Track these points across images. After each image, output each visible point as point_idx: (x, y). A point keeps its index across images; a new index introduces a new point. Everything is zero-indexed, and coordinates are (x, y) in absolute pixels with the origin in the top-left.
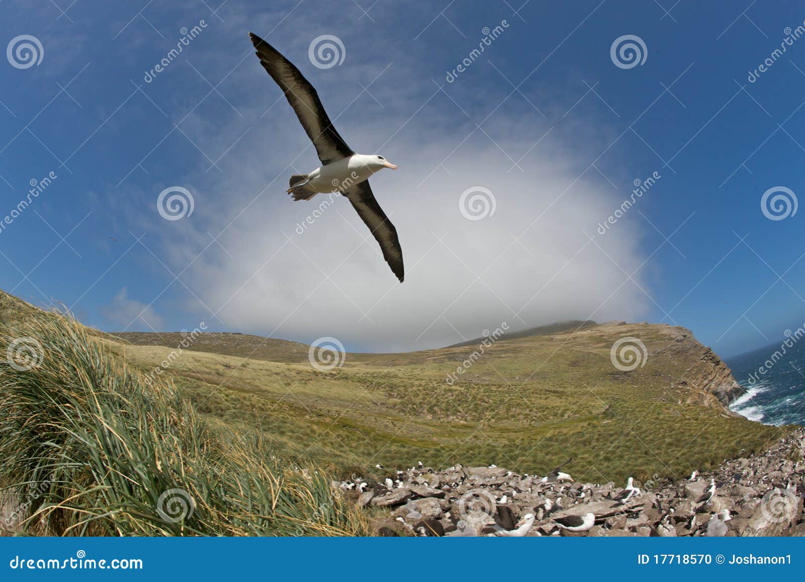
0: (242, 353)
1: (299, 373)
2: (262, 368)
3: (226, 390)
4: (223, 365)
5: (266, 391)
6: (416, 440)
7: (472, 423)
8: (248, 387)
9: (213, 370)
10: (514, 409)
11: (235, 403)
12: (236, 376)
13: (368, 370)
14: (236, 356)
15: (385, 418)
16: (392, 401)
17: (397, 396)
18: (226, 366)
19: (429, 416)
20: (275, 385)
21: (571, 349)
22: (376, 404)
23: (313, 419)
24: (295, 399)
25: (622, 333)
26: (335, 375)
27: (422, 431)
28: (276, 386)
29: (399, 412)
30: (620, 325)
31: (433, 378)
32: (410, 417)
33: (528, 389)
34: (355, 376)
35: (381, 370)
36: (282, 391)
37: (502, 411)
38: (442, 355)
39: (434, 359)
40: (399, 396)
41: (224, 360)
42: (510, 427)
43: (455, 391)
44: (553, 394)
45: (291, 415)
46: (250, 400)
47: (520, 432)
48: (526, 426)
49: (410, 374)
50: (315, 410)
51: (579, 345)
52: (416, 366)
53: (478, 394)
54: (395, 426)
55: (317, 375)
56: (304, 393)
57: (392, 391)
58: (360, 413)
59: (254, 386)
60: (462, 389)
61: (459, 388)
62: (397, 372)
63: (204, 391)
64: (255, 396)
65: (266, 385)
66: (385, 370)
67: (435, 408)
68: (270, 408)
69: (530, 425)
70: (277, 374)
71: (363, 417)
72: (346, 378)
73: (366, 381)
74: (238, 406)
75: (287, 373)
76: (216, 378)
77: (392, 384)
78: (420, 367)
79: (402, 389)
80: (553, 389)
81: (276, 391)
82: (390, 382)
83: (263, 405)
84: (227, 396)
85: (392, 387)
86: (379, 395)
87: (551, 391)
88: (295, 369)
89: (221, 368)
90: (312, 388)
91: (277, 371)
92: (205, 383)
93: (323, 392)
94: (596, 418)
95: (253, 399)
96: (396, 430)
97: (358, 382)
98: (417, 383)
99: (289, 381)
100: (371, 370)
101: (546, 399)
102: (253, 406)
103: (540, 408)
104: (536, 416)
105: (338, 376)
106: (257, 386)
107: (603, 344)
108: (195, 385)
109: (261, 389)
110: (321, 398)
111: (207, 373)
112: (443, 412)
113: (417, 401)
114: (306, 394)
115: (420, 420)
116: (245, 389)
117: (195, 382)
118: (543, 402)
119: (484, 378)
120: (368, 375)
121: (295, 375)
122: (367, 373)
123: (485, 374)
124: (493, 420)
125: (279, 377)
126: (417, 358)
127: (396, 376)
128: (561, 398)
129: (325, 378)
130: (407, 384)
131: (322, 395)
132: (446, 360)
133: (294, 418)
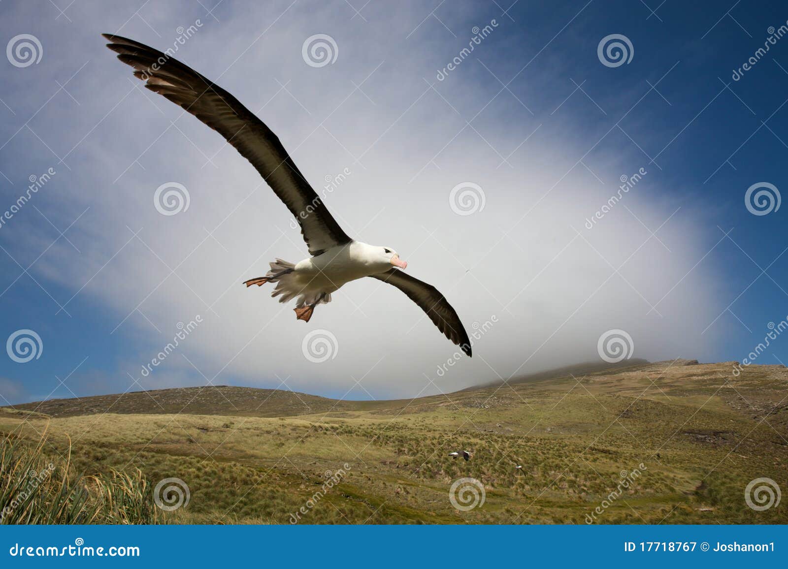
0: (225, 410)
1: (295, 428)
2: (250, 427)
3: (198, 462)
4: (199, 428)
5: (252, 456)
6: (434, 514)
7: (500, 490)
8: (230, 453)
9: (182, 436)
10: (553, 472)
11: (209, 478)
12: (214, 440)
13: (374, 421)
14: (217, 414)
15: (396, 482)
16: (403, 458)
17: (408, 452)
18: (203, 429)
19: (447, 479)
20: (265, 447)
21: (617, 394)
22: (384, 463)
23: (309, 489)
24: (288, 463)
25: (695, 375)
26: (337, 429)
27: (441, 500)
28: (265, 449)
29: (412, 473)
30: (689, 364)
31: (447, 429)
32: (425, 480)
33: (566, 445)
34: (359, 428)
35: (388, 420)
36: (274, 455)
37: (537, 474)
38: (456, 400)
39: (447, 406)
40: (411, 452)
41: (201, 422)
42: (551, 499)
43: (475, 445)
44: (603, 455)
45: (283, 487)
46: (231, 472)
47: (568, 507)
48: (574, 500)
49: (421, 423)
50: (312, 476)
51: (628, 389)
52: (428, 414)
53: (503, 450)
54: (408, 493)
55: (316, 430)
56: (300, 454)
57: (402, 446)
58: (367, 477)
59: (238, 450)
60: (483, 442)
61: (479, 441)
62: (406, 422)
63: (166, 468)
64: (238, 464)
65: (253, 448)
66: (392, 420)
67: (454, 468)
68: (256, 480)
69: (580, 498)
70: (268, 432)
71: (370, 482)
72: (350, 432)
73: (372, 434)
74: (213, 482)
75: (281, 430)
76: (186, 447)
77: (401, 437)
78: (432, 415)
79: (413, 443)
80: (601, 447)
81: (265, 454)
82: (400, 434)
83: (248, 476)
84: (199, 469)
85: (402, 441)
86: (387, 452)
87: (599, 450)
88: (291, 425)
89: (194, 432)
90: (310, 447)
91: (269, 429)
92: (168, 456)
93: (323, 452)
94: (684, 498)
95: (234, 469)
96: (409, 499)
97: (364, 435)
98: (430, 435)
99: (283, 440)
100: (378, 420)
101: (595, 460)
102: (234, 480)
103: (589, 473)
104: (585, 486)
105: (340, 430)
106: (242, 451)
107: (666, 390)
108: (153, 461)
109: (247, 454)
110: (319, 458)
111: (172, 441)
112: (463, 473)
113: (433, 457)
114: (302, 456)
115: (436, 485)
116: (225, 456)
117: (153, 457)
118: (591, 466)
119: (507, 428)
120: (374, 427)
121: (290, 432)
122: (374, 424)
123: (508, 423)
124: (527, 487)
125: (270, 436)
126: (427, 404)
127: (405, 427)
128: (616, 461)
129: (326, 434)
130: (418, 436)
131: (321, 456)
132: (461, 406)
133: (286, 491)
